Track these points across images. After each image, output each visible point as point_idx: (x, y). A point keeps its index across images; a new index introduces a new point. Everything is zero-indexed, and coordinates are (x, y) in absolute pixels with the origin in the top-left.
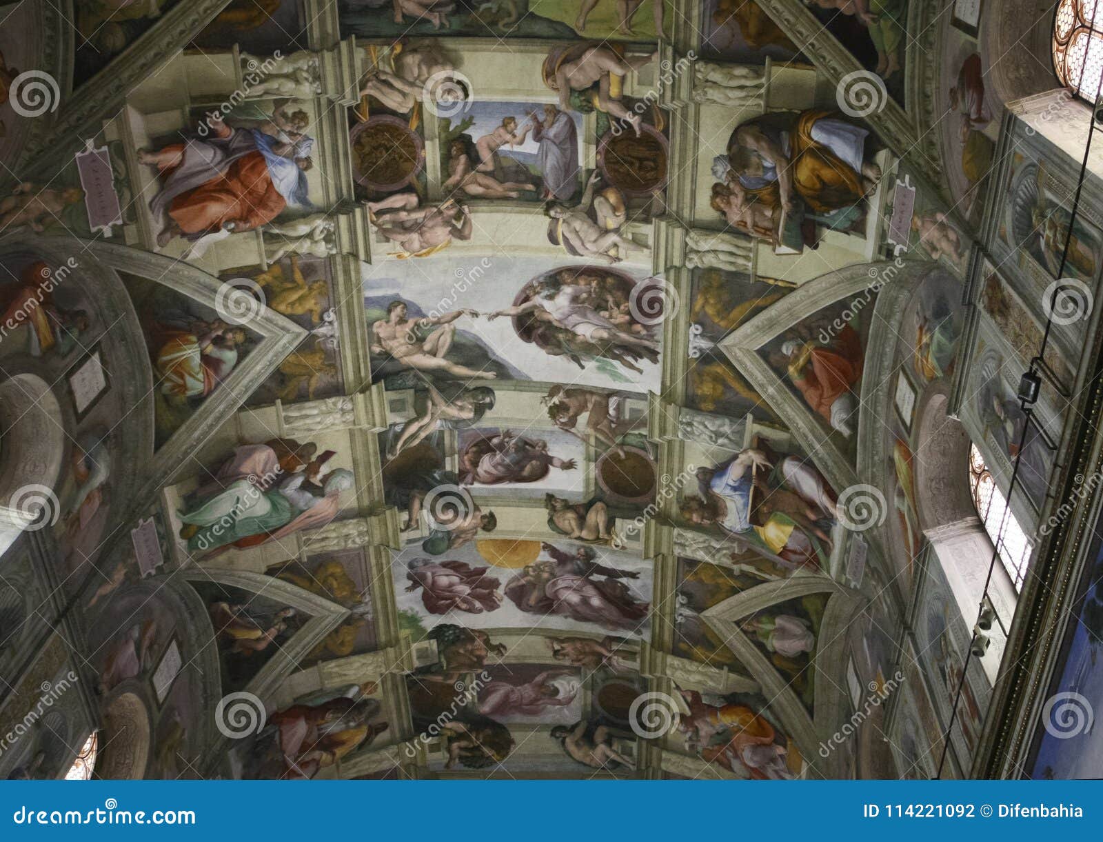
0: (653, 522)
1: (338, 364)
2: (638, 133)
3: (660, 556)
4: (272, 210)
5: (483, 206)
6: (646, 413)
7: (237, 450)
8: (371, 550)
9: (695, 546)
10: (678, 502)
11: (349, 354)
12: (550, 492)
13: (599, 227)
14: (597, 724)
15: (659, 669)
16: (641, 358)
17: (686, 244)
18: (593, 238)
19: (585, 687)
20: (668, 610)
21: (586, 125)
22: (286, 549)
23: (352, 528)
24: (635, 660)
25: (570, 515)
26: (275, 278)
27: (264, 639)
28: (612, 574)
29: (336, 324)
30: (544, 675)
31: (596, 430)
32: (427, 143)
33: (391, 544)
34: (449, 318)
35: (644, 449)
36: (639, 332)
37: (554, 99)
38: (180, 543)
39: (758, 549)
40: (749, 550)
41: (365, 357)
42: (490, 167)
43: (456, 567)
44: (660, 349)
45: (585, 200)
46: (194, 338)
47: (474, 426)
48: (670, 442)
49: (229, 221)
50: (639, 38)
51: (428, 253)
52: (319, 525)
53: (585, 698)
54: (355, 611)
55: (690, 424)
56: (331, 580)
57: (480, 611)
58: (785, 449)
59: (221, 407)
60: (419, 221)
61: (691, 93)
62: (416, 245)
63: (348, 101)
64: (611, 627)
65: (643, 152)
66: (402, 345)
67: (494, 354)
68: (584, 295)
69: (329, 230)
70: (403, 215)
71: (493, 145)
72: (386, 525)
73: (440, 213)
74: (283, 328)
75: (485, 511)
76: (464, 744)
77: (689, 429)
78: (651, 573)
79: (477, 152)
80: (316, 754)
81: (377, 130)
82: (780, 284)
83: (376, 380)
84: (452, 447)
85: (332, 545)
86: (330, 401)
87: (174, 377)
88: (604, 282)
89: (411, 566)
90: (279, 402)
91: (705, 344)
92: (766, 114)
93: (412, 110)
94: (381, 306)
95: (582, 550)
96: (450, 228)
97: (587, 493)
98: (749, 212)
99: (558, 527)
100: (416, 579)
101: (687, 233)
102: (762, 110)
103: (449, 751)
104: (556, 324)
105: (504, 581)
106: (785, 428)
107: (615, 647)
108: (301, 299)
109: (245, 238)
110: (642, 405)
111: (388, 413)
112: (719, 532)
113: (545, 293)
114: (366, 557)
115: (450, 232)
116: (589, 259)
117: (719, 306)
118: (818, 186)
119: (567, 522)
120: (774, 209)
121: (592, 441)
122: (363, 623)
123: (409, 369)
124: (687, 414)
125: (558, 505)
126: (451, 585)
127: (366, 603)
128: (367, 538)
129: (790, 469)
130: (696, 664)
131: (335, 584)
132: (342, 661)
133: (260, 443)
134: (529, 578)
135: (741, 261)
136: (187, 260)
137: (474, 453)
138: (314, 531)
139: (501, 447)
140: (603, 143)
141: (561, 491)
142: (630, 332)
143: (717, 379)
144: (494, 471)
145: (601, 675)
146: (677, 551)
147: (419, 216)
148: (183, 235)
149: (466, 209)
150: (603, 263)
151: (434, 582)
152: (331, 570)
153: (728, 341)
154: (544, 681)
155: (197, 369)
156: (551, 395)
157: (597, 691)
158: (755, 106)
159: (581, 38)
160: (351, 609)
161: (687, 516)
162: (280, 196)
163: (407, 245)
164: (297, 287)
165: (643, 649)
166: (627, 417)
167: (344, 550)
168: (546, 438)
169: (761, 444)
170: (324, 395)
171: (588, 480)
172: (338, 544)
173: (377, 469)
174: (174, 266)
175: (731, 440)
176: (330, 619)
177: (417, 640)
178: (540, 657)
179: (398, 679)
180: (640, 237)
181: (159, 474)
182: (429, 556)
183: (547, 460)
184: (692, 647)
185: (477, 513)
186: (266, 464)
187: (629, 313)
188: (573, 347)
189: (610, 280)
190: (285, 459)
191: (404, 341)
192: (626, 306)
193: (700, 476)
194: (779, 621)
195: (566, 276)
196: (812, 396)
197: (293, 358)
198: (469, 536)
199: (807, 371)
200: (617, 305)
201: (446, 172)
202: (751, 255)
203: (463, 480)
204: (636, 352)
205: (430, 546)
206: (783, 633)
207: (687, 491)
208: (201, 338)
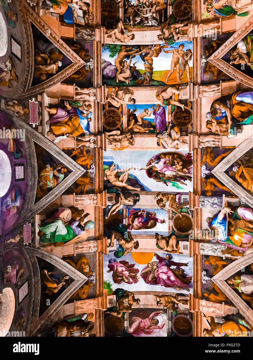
0: (192, 242)
1: (94, 183)
2: (183, 109)
3: (195, 255)
4: (79, 132)
5: (138, 135)
6: (188, 199)
7: (59, 209)
8: (97, 254)
9: (207, 249)
11: (97, 179)
12: (157, 232)
13: (172, 139)
15: (197, 307)
16: (186, 180)
17: (199, 141)
18: (170, 143)
19: (169, 319)
20: (199, 279)
21: (168, 109)
22: (69, 250)
23: (92, 244)
24: (187, 304)
25: (164, 241)
26: (78, 152)
27: (57, 288)
28: (179, 265)
29: (94, 169)
30: (153, 314)
31: (172, 207)
32: (124, 116)
33: (104, 252)
36: (185, 171)
37: (159, 103)
38: (37, 237)
39: (231, 246)
40: (228, 247)
41: (102, 181)
42: (141, 123)
43: (124, 263)
44: (192, 176)
45: (168, 131)
47: (133, 208)
48: (197, 209)
49: (66, 134)
50: (183, 82)
51: (122, 149)
52: (81, 242)
53: (169, 326)
54: (90, 279)
55: (203, 201)
56: (83, 265)
57: (132, 283)
58: (238, 205)
59: (57, 193)
60: (120, 139)
61: (198, 95)
62: (119, 146)
63: (103, 103)
64: (178, 289)
65: (185, 115)
67: (140, 182)
68: (168, 162)
69: (95, 140)
70: (116, 137)
71: (142, 117)
72: (103, 244)
73: (126, 137)
74: (79, 169)
75: (135, 240)
77: (203, 203)
78: (192, 263)
79: (137, 119)
81: (109, 112)
82: (230, 148)
83: (104, 189)
84: (126, 215)
85: (85, 251)
86: (90, 195)
87: (44, 181)
88: (174, 156)
89: (110, 262)
90: (74, 193)
91: (207, 172)
92: (221, 97)
93: (120, 106)
94: (108, 165)
95: (168, 256)
97: (169, 232)
98: (218, 127)
99: (159, 246)
100: (111, 267)
101: (199, 137)
102: (220, 96)
104: (159, 171)
106: (237, 197)
107: (179, 299)
108: (85, 160)
109: (71, 139)
110: (187, 197)
111: (107, 201)
113: (156, 161)
114: (96, 256)
115: (129, 143)
116: (170, 149)
117: (211, 159)
118: (240, 113)
119: (162, 244)
120: (226, 124)
121: (171, 212)
122: (91, 285)
123: (115, 186)
124: (202, 198)
125: (160, 237)
126: (122, 271)
127: (94, 276)
128: (96, 249)
129: (240, 211)
130: (212, 303)
132: (82, 301)
133: (67, 207)
134: (149, 269)
135: (217, 143)
136: (54, 142)
137: (133, 217)
138: (79, 244)
139: (141, 216)
140: (173, 114)
141: (161, 232)
142: (182, 172)
143: (212, 184)
144: (139, 225)
145: (174, 313)
146: (202, 252)
147: (120, 137)
148: (54, 134)
149: (133, 136)
150: (173, 150)
151: (117, 269)
152: (83, 261)
153: (214, 170)
154: (153, 317)
155: (51, 179)
156: (157, 196)
157: (173, 321)
158: (218, 95)
159: (167, 85)
160: (88, 277)
162: (82, 128)
163: (116, 146)
164: (84, 156)
165: (190, 298)
166: (182, 202)
167: (88, 253)
168: (156, 212)
169: (229, 205)
170: (89, 192)
171: (169, 227)
172: (87, 250)
173: (102, 222)
174: (50, 143)
175: (218, 205)
176: (80, 282)
177: (109, 295)
178: (152, 305)
179: (101, 312)
180: (185, 141)
181: (35, 210)
182: (116, 258)
183: (156, 220)
184: (209, 295)
185: (132, 241)
186: (68, 215)
187: (182, 165)
188: (164, 179)
189: (176, 156)
190: (74, 215)
191: (114, 177)
192: (181, 163)
193: (208, 221)
194: (243, 278)
195: (162, 156)
196: (245, 184)
197: (80, 179)
198: (129, 251)
199: (242, 176)
200: (178, 163)
201: (128, 125)
202: (220, 140)
203: (128, 228)
204: (184, 178)
205: (117, 254)
206: (245, 283)
207: (204, 227)
208: (54, 169)
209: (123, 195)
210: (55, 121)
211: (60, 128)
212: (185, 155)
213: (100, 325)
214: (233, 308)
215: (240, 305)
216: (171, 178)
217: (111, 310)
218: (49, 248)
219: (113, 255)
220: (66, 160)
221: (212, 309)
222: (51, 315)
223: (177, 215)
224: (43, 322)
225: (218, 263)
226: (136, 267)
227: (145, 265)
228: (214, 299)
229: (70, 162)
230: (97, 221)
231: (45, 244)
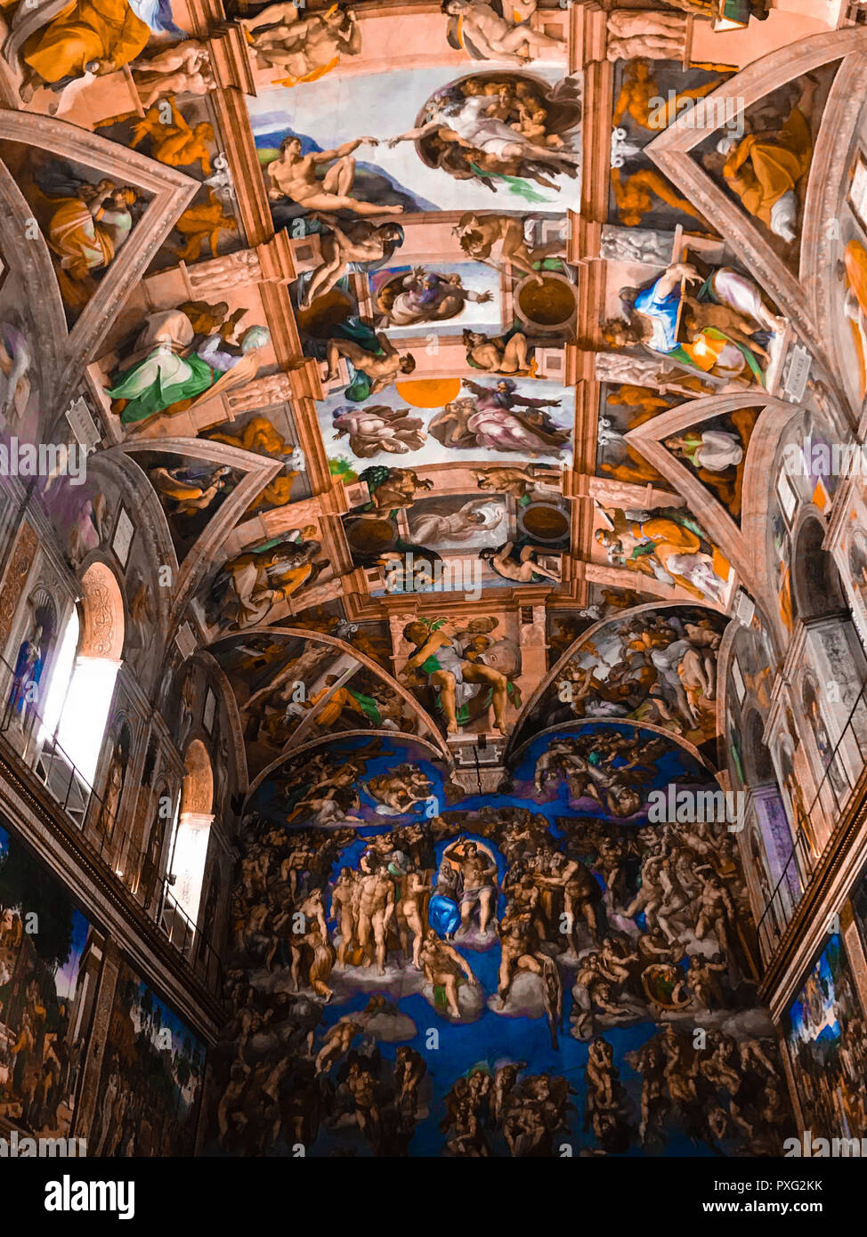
0: (574, 348)
1: (237, 215)
3: (582, 383)
4: (137, 43)
5: (371, 9)
7: (149, 318)
8: (296, 404)
9: (617, 369)
10: (600, 326)
11: (246, 202)
12: (467, 328)
13: (506, 22)
15: (582, 490)
16: (558, 173)
17: (608, 31)
18: (499, 37)
19: (510, 512)
20: (590, 434)
22: (212, 411)
23: (275, 384)
24: (558, 484)
25: (490, 350)
26: (155, 125)
27: (205, 497)
28: (533, 404)
29: (229, 171)
30: (470, 504)
31: (512, 257)
33: (315, 396)
34: (347, 151)
35: (563, 273)
36: (555, 144)
38: (113, 419)
39: (686, 367)
40: (676, 369)
41: (264, 204)
43: (378, 411)
44: (578, 160)
46: (83, 205)
48: (591, 263)
49: (91, 63)
51: (316, 76)
52: (241, 386)
53: (511, 523)
54: (288, 463)
55: (612, 242)
56: (261, 436)
57: (406, 451)
58: (718, 260)
59: (126, 277)
60: (302, 37)
62: (302, 68)
64: (534, 455)
66: (300, 186)
67: (399, 185)
68: (493, 107)
69: (203, 60)
70: (283, 31)
72: (307, 378)
73: (324, 24)
74: (173, 182)
75: (403, 353)
78: (573, 400)
80: (269, 593)
82: (720, 69)
83: (278, 229)
84: (364, 291)
85: (258, 404)
86: (235, 256)
87: (71, 250)
88: (515, 88)
89: (336, 415)
90: (182, 263)
91: (630, 151)
94: (274, 145)
95: (502, 384)
96: (337, 42)
97: (505, 325)
99: (477, 362)
100: (342, 427)
101: (609, 17)
104: (463, 144)
106: (719, 237)
107: (537, 474)
108: (187, 146)
109: (114, 81)
110: (560, 226)
111: (295, 260)
112: (644, 353)
113: (449, 109)
114: (292, 409)
115: (338, 47)
116: (496, 63)
117: (645, 104)
119: (486, 356)
121: (508, 270)
122: (296, 474)
123: (312, 211)
124: (610, 232)
125: (476, 340)
126: (376, 429)
127: (298, 455)
128: (290, 393)
129: (724, 282)
131: (265, 440)
132: (281, 510)
133: (171, 308)
134: (451, 416)
135: (671, 45)
136: (57, 114)
137: (388, 295)
139: (414, 286)
141: (479, 326)
142: (545, 145)
143: (643, 190)
144: (410, 312)
146: (600, 376)
147: (300, 30)
148: (47, 85)
149: (352, 14)
150: (511, 65)
151: (359, 428)
152: (259, 427)
153: (654, 145)
154: (470, 510)
155: (93, 239)
156: (462, 224)
157: (521, 514)
160: (283, 462)
161: (610, 339)
162: (142, 24)
163: (291, 68)
164: (180, 133)
165: (566, 473)
166: (544, 240)
167: (270, 406)
168: (460, 273)
169: (692, 258)
170: (227, 250)
171: (506, 311)
172: (263, 401)
173: (291, 322)
174: (44, 124)
175: (657, 255)
176: (265, 473)
177: (349, 484)
178: (465, 489)
179: (335, 520)
180: (552, 28)
181: (79, 354)
182: (352, 404)
183: (463, 295)
184: (615, 468)
185: (395, 356)
186: (180, 330)
187: (543, 123)
188: (483, 168)
189: (520, 86)
190: (199, 323)
191: (301, 181)
192: (539, 115)
193: (624, 297)
194: (706, 437)
195: (470, 86)
196: (749, 200)
197: (189, 215)
198: (389, 380)
199: (746, 172)
200: (530, 115)
202: (685, 36)
203: (378, 324)
204: (552, 167)
205: (352, 394)
206: (710, 448)
207: (610, 314)
208: (90, 204)
209: (346, 233)
210: (31, 27)
211: (60, 50)
212: (553, 85)
213: (337, 541)
214: (673, 496)
215: (692, 492)
216: (506, 164)
217: (360, 510)
218: (153, 428)
219: (343, 398)
220: (120, 163)
221: (621, 496)
222: (208, 554)
223: (527, 279)
224: (193, 572)
225: (644, 402)
227: (440, 410)
228: (626, 477)
229: (137, 166)
230: (275, 323)
231: (140, 422)
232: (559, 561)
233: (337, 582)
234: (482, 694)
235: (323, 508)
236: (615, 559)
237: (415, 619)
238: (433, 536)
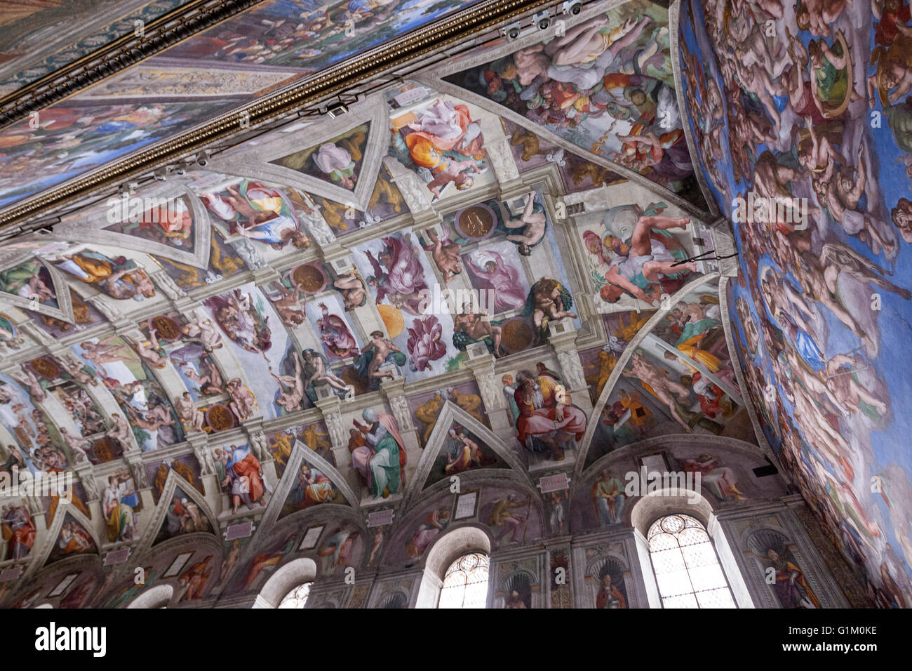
0: (326, 258)
2: (155, 330)
4: (253, 459)
6: (268, 283)
7: (354, 467)
8: (407, 394)
11: (303, 420)
12: (344, 310)
13: (202, 331)
14: (506, 230)
15: (429, 213)
16: (243, 296)
17: (178, 298)
18: (208, 332)
19: (477, 247)
20: (377, 228)
21: (168, 348)
22: (410, 438)
23: (395, 405)
24: (433, 229)
25: (351, 296)
26: (278, 456)
27: (470, 445)
28: (376, 265)
30: (479, 274)
31: (295, 301)
32: (210, 403)
33: (403, 383)
34: (277, 379)
35: (289, 277)
37: (168, 361)
38: (390, 498)
39: (289, 206)
41: (304, 412)
43: (411, 346)
44: (232, 291)
45: (195, 340)
46: (308, 487)
48: (274, 268)
49: (259, 476)
51: (252, 393)
52: (396, 423)
53: (487, 244)
54: (447, 397)
55: (256, 264)
57: (439, 325)
59: (335, 476)
60: (240, 400)
62: (250, 399)
63: (206, 436)
64: (415, 251)
65: (160, 326)
67: (284, 356)
68: (235, 327)
69: (255, 435)
70: (240, 407)
71: (199, 379)
72: (391, 388)
73: (233, 392)
75: (371, 338)
76: (553, 310)
77: (259, 263)
78: (358, 246)
79: (204, 384)
81: (213, 423)
85: (407, 414)
86: (328, 425)
87: (325, 495)
89: (416, 370)
91: (211, 274)
93: (201, 411)
95: (371, 284)
96: (238, 387)
99: (362, 301)
100: (424, 365)
101: (174, 300)
103: (561, 318)
104: (256, 334)
105: (413, 318)
106: (213, 227)
107: (432, 243)
108: (284, 444)
110: (265, 287)
111: (329, 397)
113: (245, 342)
114: (411, 396)
115: (240, 386)
116: (218, 330)
117: (190, 276)
119: (356, 297)
121: (303, 300)
122: (455, 392)
123: (305, 392)
124: (252, 267)
125: (349, 304)
126: (424, 345)
127: (442, 392)
128: (401, 397)
130: (405, 197)
131: (430, 410)
132: (485, 399)
133: (351, 456)
134: (405, 305)
135: (164, 277)
136: (273, 491)
137: (338, 352)
139: (331, 340)
140: (169, 341)
143: (223, 264)
145: (460, 242)
147: (237, 401)
149: (228, 382)
150: (215, 325)
151: (424, 355)
152: (422, 413)
153: (202, 267)
154: (485, 273)
155: (321, 485)
156: (291, 326)
157: (475, 240)
160: (445, 400)
161: (308, 244)
162: (247, 456)
163: (251, 403)
164: (280, 446)
165: (420, 228)
166: (276, 291)
167: (409, 408)
170: (325, 429)
171: (326, 295)
172: (406, 411)
173: (361, 397)
175: (246, 245)
176: (454, 411)
177: (468, 358)
178: (464, 281)
179: (498, 363)
182: (408, 362)
183: (326, 317)
184: (395, 205)
185: (374, 342)
186: (361, 453)
187: (227, 308)
188: (261, 324)
189: (220, 320)
190: (359, 443)
191: (293, 396)
192: (225, 310)
193: (280, 247)
194: (329, 170)
195: (232, 337)
197: (309, 445)
198: (389, 343)
200: (228, 313)
201: (216, 394)
203: (356, 354)
205: (401, 362)
206: (334, 164)
207: (294, 249)
208: (308, 484)
209: (312, 375)
213: (521, 359)
214: (388, 164)
215: (375, 157)
216: (254, 316)
217: (491, 347)
220: (292, 470)
221: (415, 191)
225: (333, 212)
226: (412, 326)
227: (403, 311)
230: (361, 405)
232: (510, 202)
233: (561, 356)
234: (660, 238)
235: (485, 373)
236: (481, 168)
237: (598, 296)
238: (516, 292)
